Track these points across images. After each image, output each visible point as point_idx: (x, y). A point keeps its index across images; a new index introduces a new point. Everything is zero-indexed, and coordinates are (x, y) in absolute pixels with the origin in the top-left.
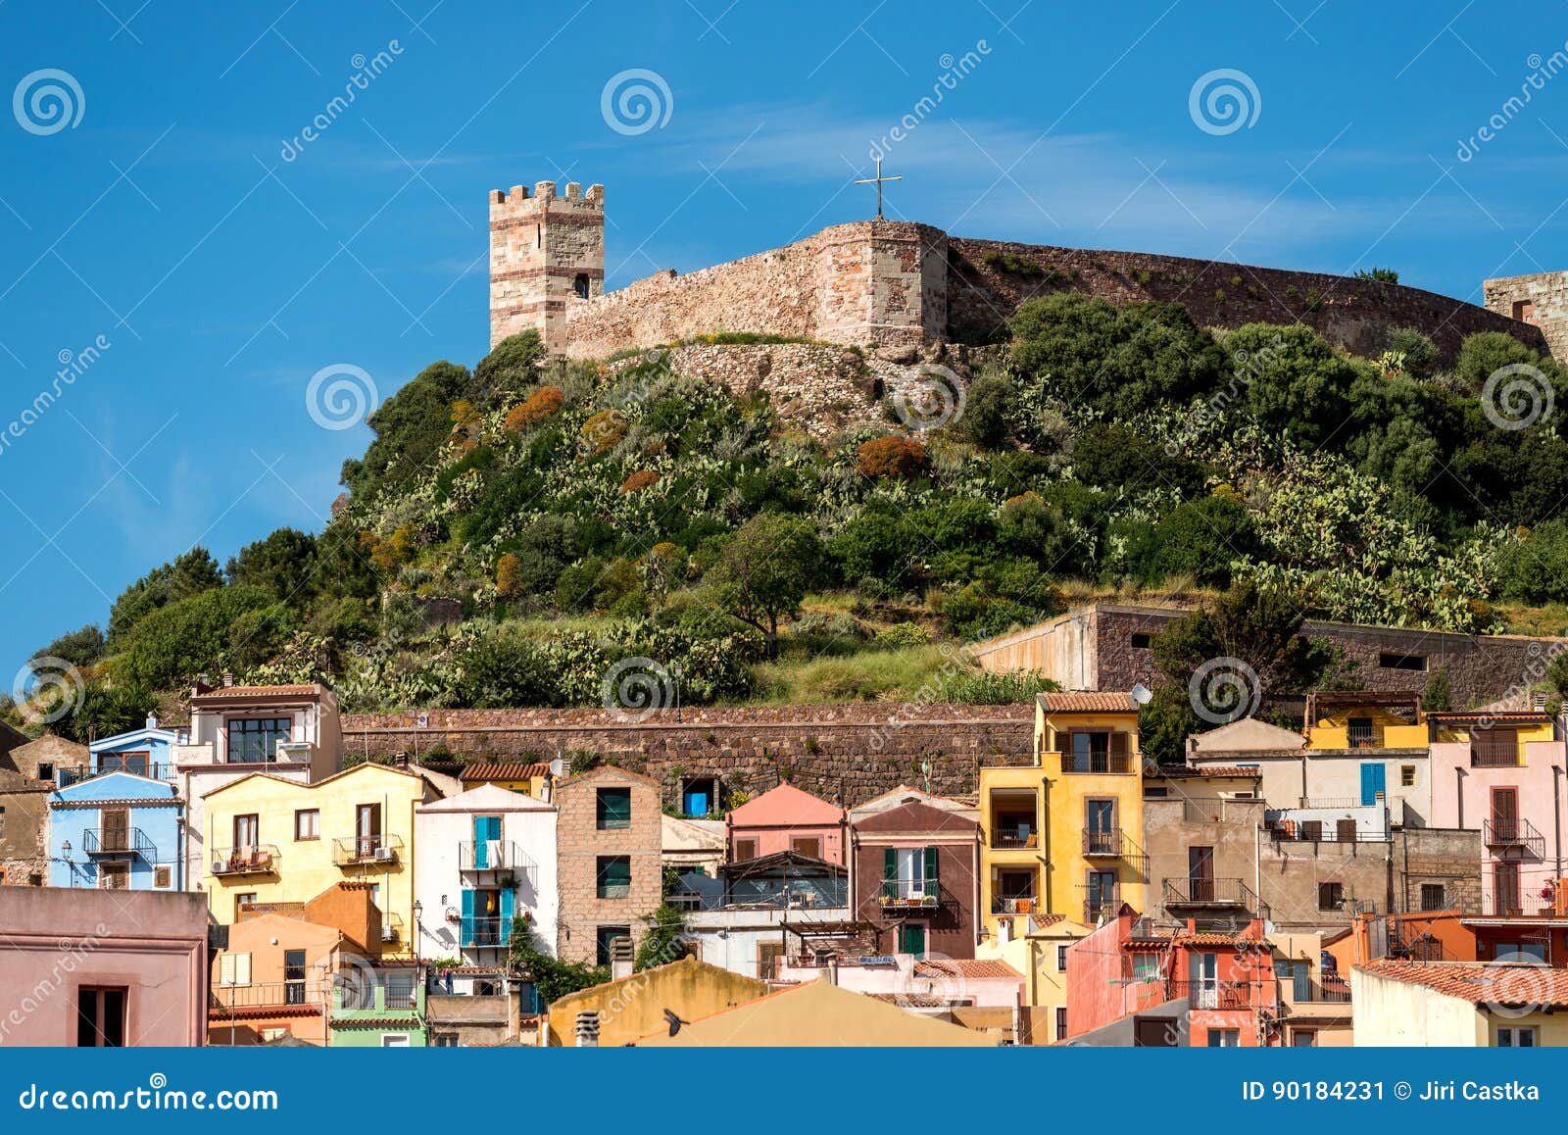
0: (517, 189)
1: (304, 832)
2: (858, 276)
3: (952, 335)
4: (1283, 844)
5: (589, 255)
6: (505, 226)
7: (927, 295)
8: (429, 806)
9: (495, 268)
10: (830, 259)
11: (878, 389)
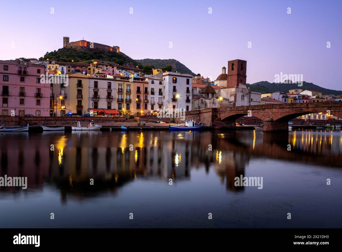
1: (53, 67)
2: (82, 43)
3: (87, 46)
8: (59, 66)
11: (83, 48)
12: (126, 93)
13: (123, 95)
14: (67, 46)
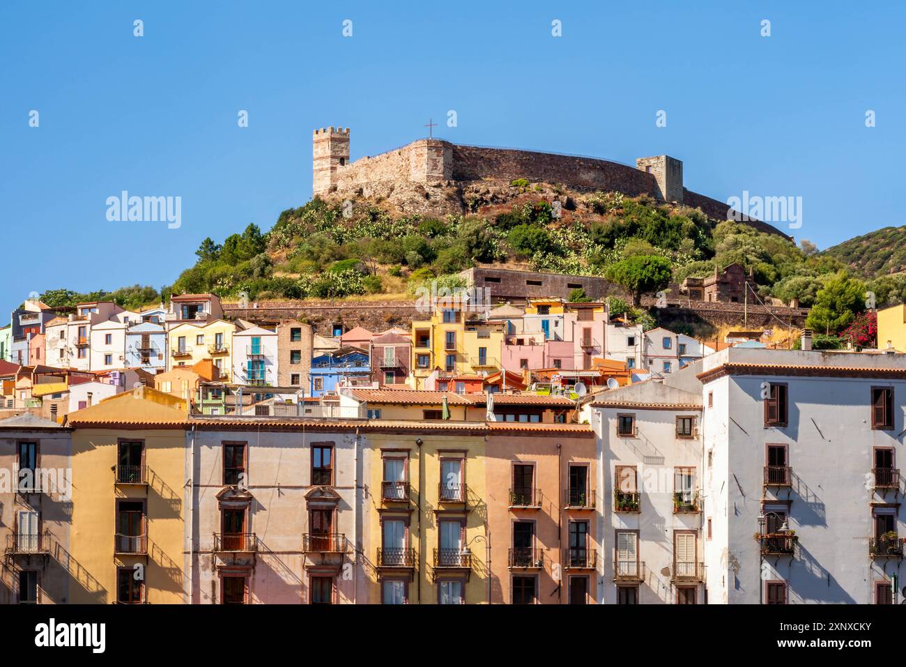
0: (322, 130)
1: (199, 343)
2: (423, 158)
3: (454, 178)
4: (509, 346)
5: (345, 151)
6: (318, 142)
7: (445, 165)
8: (237, 334)
9: (315, 156)
10: (414, 152)
11: (427, 196)
12: (434, 513)
13: (413, 529)
14: (335, 189)
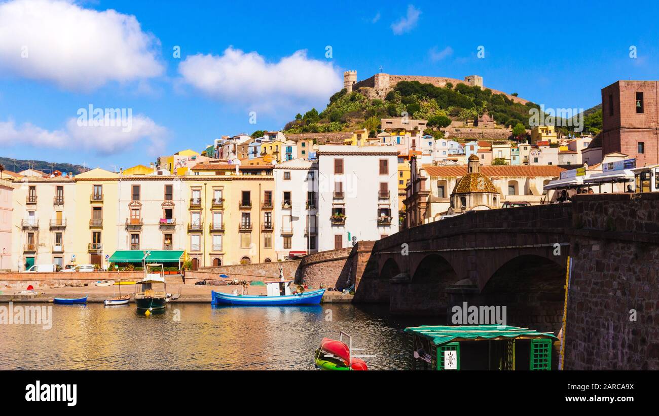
1: (271, 149)
3: (390, 87)
7: (386, 82)
8: (283, 145)
11: (378, 94)
12: (211, 210)
13: (203, 216)
